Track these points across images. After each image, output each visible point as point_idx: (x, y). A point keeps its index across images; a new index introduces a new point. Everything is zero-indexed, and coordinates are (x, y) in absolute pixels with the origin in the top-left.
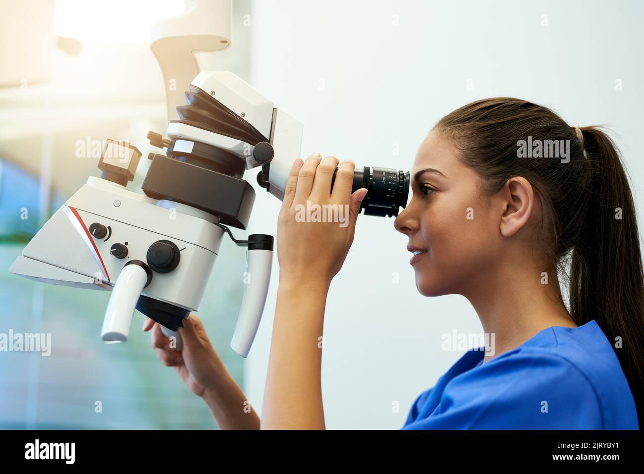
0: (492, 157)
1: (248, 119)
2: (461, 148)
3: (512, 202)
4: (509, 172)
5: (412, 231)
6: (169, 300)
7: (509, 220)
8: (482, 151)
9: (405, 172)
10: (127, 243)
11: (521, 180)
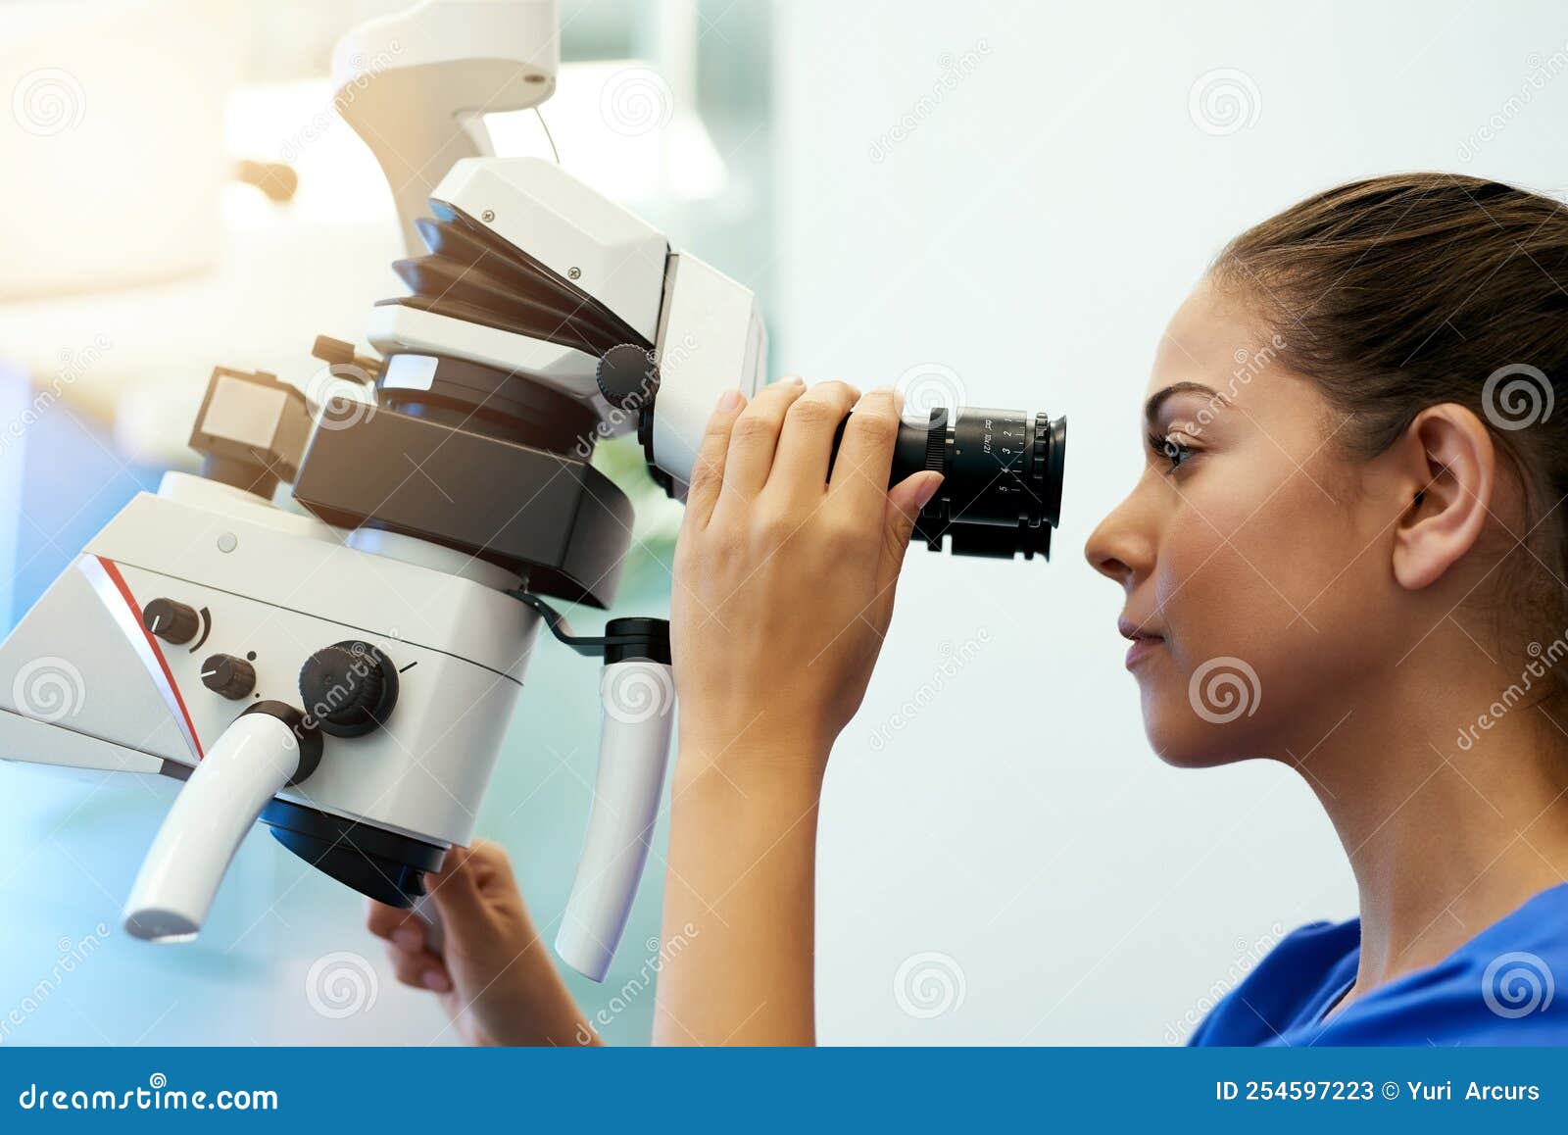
0: (1372, 343)
1: (592, 285)
2: (1276, 318)
3: (1431, 483)
4: (1420, 389)
5: (1134, 572)
6: (373, 818)
7: (1418, 537)
8: (1341, 326)
9: (1053, 419)
10: (252, 656)
11: (1454, 413)
